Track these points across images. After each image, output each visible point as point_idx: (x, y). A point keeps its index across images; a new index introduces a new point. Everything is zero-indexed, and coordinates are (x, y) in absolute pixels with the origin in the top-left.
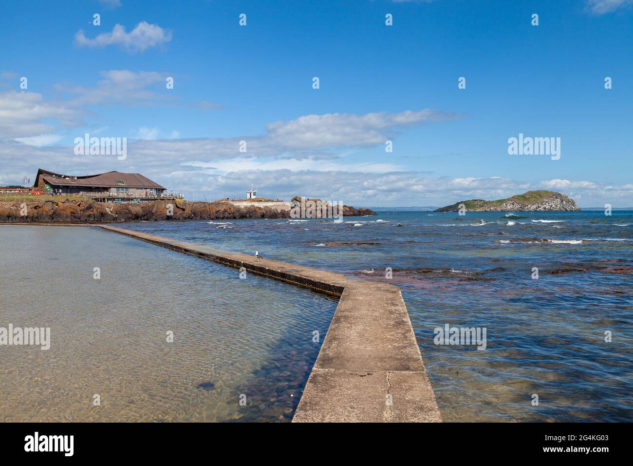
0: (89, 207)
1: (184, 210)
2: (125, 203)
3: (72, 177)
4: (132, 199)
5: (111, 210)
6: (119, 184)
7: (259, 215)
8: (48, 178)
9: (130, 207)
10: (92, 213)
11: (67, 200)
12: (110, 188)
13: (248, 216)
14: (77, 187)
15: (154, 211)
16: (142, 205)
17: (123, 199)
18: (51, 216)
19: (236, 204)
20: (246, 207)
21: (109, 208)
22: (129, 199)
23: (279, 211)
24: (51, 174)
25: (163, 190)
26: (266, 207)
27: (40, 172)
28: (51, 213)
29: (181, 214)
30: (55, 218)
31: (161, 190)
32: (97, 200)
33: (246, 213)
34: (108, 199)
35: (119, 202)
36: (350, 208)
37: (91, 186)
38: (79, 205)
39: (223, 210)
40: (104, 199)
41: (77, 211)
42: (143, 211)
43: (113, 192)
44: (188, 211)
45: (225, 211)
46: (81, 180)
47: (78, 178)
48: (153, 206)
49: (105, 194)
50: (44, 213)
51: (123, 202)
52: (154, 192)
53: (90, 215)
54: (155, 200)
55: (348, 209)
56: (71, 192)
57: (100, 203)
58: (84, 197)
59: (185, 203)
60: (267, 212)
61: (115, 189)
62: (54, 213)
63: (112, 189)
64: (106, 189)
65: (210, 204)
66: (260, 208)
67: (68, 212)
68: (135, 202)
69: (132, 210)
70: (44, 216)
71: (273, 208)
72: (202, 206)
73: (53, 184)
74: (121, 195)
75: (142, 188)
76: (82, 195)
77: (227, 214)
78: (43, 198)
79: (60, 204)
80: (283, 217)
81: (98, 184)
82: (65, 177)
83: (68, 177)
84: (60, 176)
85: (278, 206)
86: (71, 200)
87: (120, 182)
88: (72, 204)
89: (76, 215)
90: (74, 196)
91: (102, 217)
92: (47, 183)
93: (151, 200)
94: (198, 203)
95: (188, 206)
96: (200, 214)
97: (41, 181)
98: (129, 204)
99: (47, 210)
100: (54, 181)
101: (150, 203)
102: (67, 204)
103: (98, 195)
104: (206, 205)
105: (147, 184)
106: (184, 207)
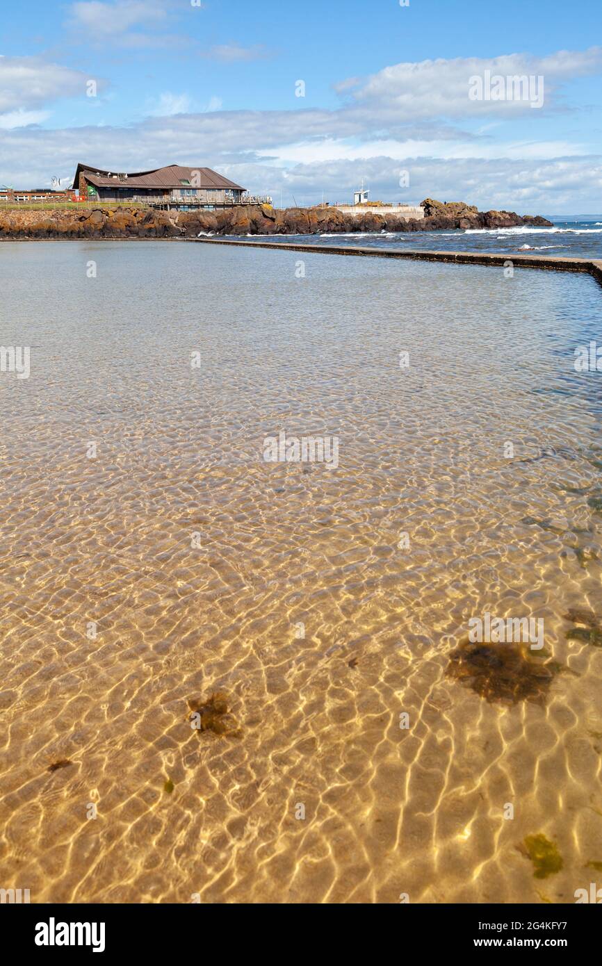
0: (149, 218)
1: (273, 220)
2: (194, 211)
3: (121, 175)
4: (202, 206)
5: (176, 221)
6: (184, 184)
7: (378, 225)
8: (91, 177)
9: (201, 216)
10: (152, 226)
11: (119, 207)
12: (171, 189)
13: (362, 228)
14: (129, 188)
15: (233, 222)
16: (216, 214)
17: (190, 206)
18: (101, 230)
19: (345, 211)
20: (359, 215)
21: (173, 217)
22: (198, 206)
23: (407, 221)
24: (94, 171)
25: (242, 191)
26: (388, 214)
27: (81, 168)
28: (100, 227)
29: (270, 226)
30: (106, 231)
31: (238, 191)
32: (156, 207)
33: (360, 224)
34: (172, 206)
35: (186, 210)
36: (511, 215)
37: (147, 187)
38: (135, 215)
39: (328, 219)
40: (166, 206)
41: (133, 223)
42: (218, 222)
43: (176, 196)
44: (279, 221)
45: (331, 221)
46: (133, 179)
47: (130, 176)
48: (232, 215)
49: (165, 199)
50: (92, 226)
51: (190, 210)
52: (230, 194)
53: (151, 228)
54: (233, 206)
55: (507, 216)
56: (122, 197)
57: (160, 211)
58: (139, 203)
59: (275, 211)
60: (389, 222)
61: (179, 191)
62: (105, 226)
63: (175, 192)
64: (166, 191)
65: (309, 211)
66: (380, 217)
67: (122, 225)
68: (205, 209)
69: (203, 221)
70: (93, 231)
71: (398, 216)
72: (298, 214)
73: (99, 186)
74: (188, 200)
75: (214, 189)
76: (136, 201)
77: (333, 226)
78: (89, 205)
79: (111, 214)
80: (412, 230)
81: (155, 183)
82: (112, 174)
83: (116, 174)
84: (105, 174)
85: (405, 212)
86: (123, 208)
87: (185, 181)
88: (126, 213)
89: (132, 228)
90: (125, 202)
91: (165, 232)
92: (90, 183)
93: (228, 206)
94: (292, 209)
95: (279, 215)
96: (295, 225)
97: (82, 181)
98: (199, 213)
99: (96, 222)
100: (98, 180)
101: (228, 211)
102: (120, 213)
103: (157, 200)
104: (304, 213)
105: (220, 183)
106: (274, 217)
